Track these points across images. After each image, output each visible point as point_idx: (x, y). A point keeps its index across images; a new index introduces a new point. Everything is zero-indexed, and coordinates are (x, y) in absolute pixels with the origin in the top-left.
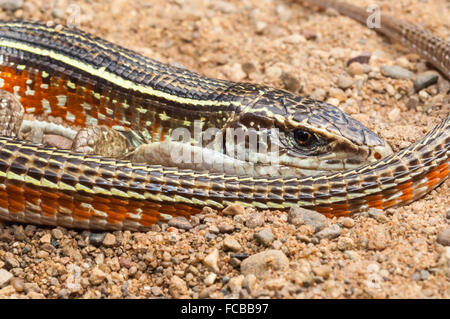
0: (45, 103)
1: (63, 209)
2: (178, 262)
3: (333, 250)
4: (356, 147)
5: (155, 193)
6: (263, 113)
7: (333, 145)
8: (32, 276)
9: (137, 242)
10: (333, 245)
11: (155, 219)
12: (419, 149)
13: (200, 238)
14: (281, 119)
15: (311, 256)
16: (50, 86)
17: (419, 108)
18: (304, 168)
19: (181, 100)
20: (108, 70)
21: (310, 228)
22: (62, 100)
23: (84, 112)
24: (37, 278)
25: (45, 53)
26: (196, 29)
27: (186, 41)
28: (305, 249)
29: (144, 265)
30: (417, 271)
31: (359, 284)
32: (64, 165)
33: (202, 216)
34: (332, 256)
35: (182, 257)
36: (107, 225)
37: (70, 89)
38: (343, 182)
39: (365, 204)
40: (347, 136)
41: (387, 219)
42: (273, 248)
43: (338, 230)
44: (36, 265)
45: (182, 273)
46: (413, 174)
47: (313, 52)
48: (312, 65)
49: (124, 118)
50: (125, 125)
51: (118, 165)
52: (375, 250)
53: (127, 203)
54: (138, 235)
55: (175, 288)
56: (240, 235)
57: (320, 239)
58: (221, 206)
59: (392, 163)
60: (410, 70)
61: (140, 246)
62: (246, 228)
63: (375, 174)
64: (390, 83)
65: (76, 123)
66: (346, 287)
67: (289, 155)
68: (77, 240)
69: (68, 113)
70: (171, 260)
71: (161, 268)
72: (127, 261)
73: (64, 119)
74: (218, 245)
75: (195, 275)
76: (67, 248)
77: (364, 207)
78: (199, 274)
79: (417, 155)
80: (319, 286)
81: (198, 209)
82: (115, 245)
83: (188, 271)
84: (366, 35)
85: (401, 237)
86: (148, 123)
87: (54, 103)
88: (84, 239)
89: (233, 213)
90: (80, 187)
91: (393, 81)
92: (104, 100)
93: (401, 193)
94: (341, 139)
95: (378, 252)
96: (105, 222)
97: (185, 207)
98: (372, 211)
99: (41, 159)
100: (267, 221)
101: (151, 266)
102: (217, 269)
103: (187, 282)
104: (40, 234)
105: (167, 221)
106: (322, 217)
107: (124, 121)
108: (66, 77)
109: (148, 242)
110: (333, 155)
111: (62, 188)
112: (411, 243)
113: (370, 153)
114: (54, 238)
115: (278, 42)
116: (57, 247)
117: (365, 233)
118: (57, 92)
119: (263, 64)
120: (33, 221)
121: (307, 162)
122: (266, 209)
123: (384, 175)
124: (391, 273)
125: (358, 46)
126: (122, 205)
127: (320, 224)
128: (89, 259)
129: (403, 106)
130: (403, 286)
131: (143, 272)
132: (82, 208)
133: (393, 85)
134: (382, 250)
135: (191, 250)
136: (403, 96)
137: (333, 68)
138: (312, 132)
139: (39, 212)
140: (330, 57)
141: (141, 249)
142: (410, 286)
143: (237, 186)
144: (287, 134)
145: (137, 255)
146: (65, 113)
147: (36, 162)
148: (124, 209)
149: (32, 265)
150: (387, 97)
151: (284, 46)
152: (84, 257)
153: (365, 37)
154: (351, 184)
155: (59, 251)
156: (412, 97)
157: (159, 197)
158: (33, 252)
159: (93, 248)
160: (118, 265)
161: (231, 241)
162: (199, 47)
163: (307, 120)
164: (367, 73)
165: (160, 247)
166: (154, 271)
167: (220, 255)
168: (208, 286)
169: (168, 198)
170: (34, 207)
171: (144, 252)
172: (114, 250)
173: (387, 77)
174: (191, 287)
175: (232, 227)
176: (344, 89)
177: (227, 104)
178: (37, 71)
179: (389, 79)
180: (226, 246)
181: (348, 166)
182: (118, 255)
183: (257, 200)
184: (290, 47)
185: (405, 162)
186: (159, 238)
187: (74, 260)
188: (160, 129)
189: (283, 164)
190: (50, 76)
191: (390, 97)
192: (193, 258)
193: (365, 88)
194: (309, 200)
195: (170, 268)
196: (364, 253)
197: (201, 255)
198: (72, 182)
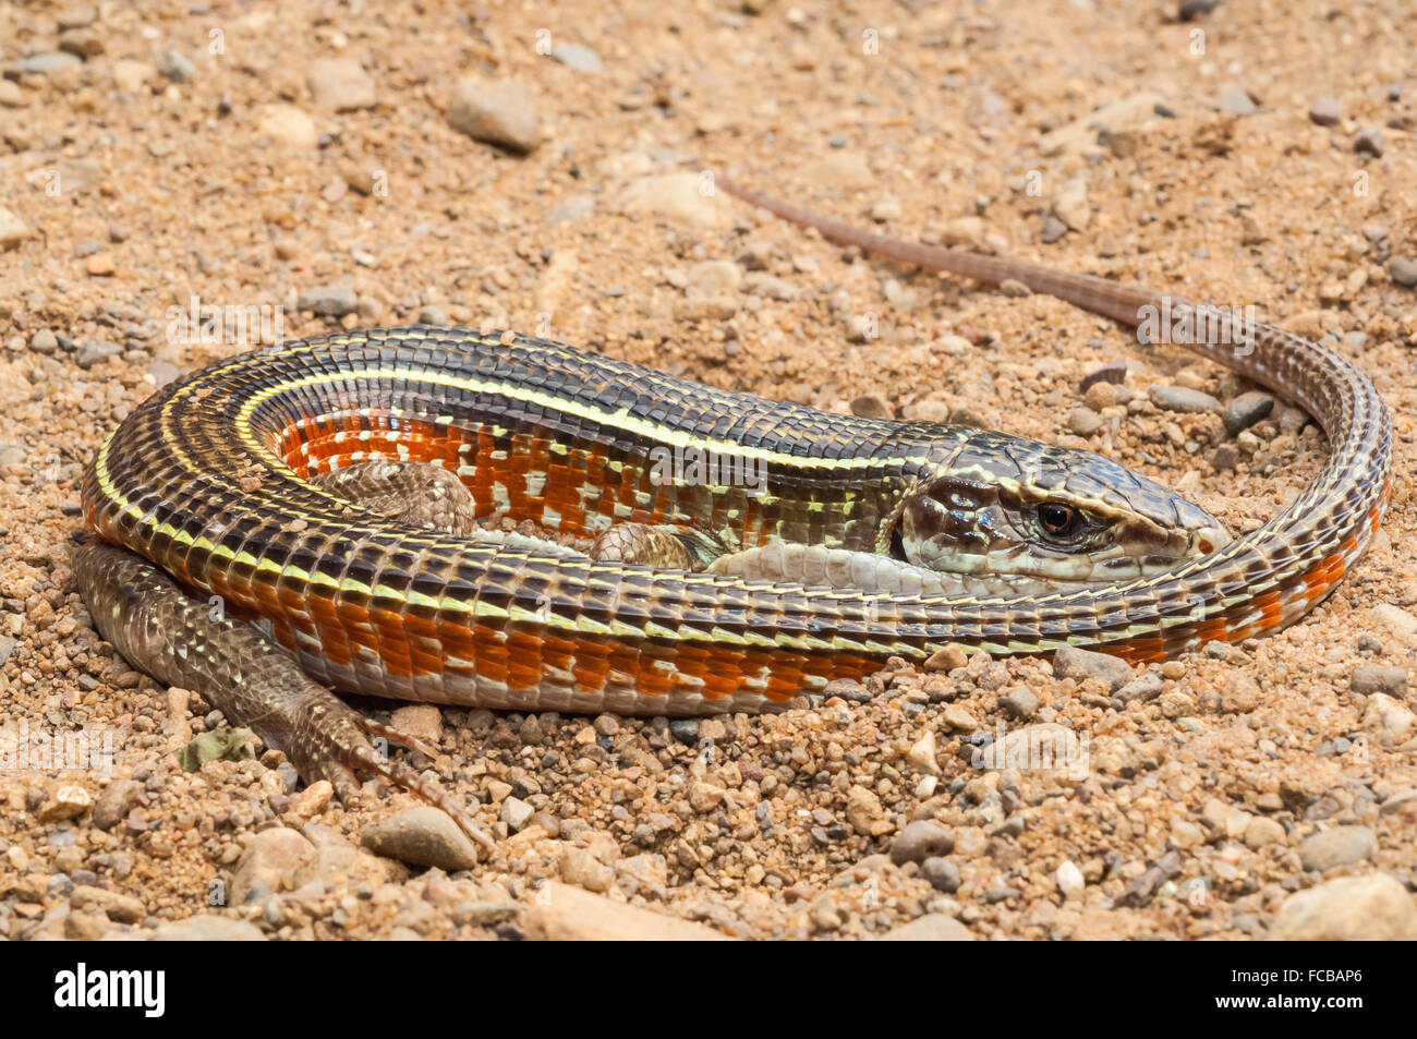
0: (499, 491)
1: (617, 676)
2: (857, 760)
3: (1154, 719)
4: (1163, 531)
5: (795, 633)
6: (975, 476)
7: (1118, 529)
8: (572, 806)
9: (767, 731)
10: (1153, 709)
11: (795, 686)
12: (1287, 528)
13: (896, 714)
14: (1011, 485)
15: (1118, 731)
16: (509, 455)
17: (1240, 467)
18: (1063, 579)
19: (800, 462)
20: (634, 413)
21: (1104, 682)
22: (535, 482)
23: (582, 506)
24: (582, 810)
25: (492, 388)
26: (731, 336)
27: (712, 363)
28: (1103, 719)
29: (791, 773)
30: (1326, 739)
31: (1225, 767)
32: (619, 588)
33: (887, 676)
34: (1155, 728)
35: (865, 751)
36: (703, 703)
37: (555, 457)
38: (1151, 596)
39: (1193, 636)
40: (1145, 510)
41: (1247, 657)
42: (1041, 721)
43: (1155, 683)
44: (577, 785)
45: (870, 779)
46: (1281, 576)
47: (1001, 367)
48: (1006, 393)
49: (676, 508)
50: (679, 522)
51: (720, 584)
52: (1236, 712)
53: (742, 655)
54: (768, 719)
55: (860, 808)
56: (971, 703)
57: (1125, 701)
58: (920, 653)
59: (1239, 556)
60: (1208, 392)
61: (777, 736)
62: (981, 691)
63: (1209, 578)
64: (1173, 420)
65: (564, 529)
66: (1203, 772)
67: (1034, 555)
68: (647, 736)
69: (547, 510)
70: (844, 758)
71: (825, 773)
72: (754, 767)
73: (538, 523)
74: (933, 724)
75: (895, 782)
76: (631, 751)
77: (1194, 642)
78: (903, 781)
79: (1284, 540)
80: (1151, 774)
81: (879, 661)
82: (724, 740)
83: (880, 775)
84: (1100, 329)
85: (1280, 688)
86: (733, 513)
87: (516, 488)
88: (659, 733)
89: (946, 667)
90: (653, 629)
91: (1180, 417)
92: (631, 475)
93: (1260, 614)
94: (1133, 517)
95: (1242, 715)
96: (699, 697)
97: (854, 659)
98: (1214, 646)
99: (573, 580)
100: (1016, 677)
101: (806, 773)
102: (936, 768)
103: (881, 797)
104: (573, 728)
105: (818, 690)
106: (1121, 662)
107: (676, 514)
108: (546, 433)
109: (792, 728)
110: (1119, 549)
111: (619, 633)
112: (1306, 694)
113: (1191, 542)
114: (602, 735)
115: (918, 353)
116: (610, 750)
117: (1209, 686)
118: (525, 466)
119: (895, 399)
120: (557, 703)
121: (1068, 566)
122: (1007, 656)
123: (1227, 579)
124: (1280, 746)
125: (1087, 352)
126: (732, 661)
127: (1118, 676)
128: (678, 768)
129: (1204, 464)
130: (1305, 767)
131: (789, 785)
132: (655, 671)
133: (1180, 425)
134: (1249, 711)
135: (882, 736)
136: (1202, 445)
137: (1050, 398)
138: (1076, 508)
139: (571, 685)
140: (1041, 375)
141: (781, 742)
142: (1319, 766)
143: (949, 614)
144: (1025, 513)
145: (772, 755)
146: (541, 511)
147: (564, 586)
148: (737, 670)
149: (569, 786)
150: (1170, 448)
151: (934, 360)
152: (667, 766)
153: (1098, 334)
154: (1166, 598)
155: (614, 757)
156: (1223, 446)
157: (805, 642)
158: (564, 762)
159: (682, 748)
160: (739, 776)
161: (957, 714)
162: (744, 374)
163: (1063, 484)
164: (1125, 403)
165: (818, 734)
166: (811, 782)
167: (938, 742)
168: (922, 801)
169: (822, 644)
170: (559, 674)
171: (787, 747)
172: (724, 750)
173: (1166, 408)
174: (888, 805)
175: (952, 690)
176: (1088, 436)
177: (899, 462)
178: (481, 425)
179: (1171, 413)
180: (949, 724)
181: (1148, 570)
182: (733, 758)
183: (990, 639)
184: (949, 363)
185: (1263, 554)
186: (813, 718)
187: (649, 773)
188: (758, 524)
189: (1022, 573)
190: (509, 434)
191: (1176, 448)
192: (887, 750)
193: (1124, 434)
194: (1088, 633)
195: (843, 774)
196: (1215, 719)
197: (903, 743)
198: (637, 621)
